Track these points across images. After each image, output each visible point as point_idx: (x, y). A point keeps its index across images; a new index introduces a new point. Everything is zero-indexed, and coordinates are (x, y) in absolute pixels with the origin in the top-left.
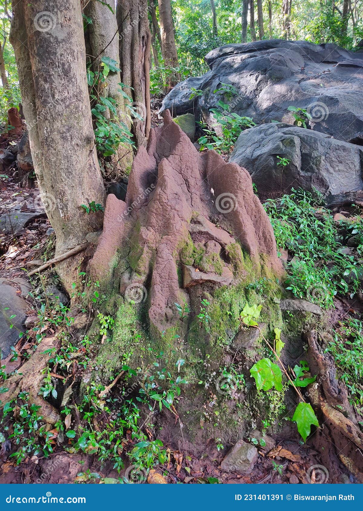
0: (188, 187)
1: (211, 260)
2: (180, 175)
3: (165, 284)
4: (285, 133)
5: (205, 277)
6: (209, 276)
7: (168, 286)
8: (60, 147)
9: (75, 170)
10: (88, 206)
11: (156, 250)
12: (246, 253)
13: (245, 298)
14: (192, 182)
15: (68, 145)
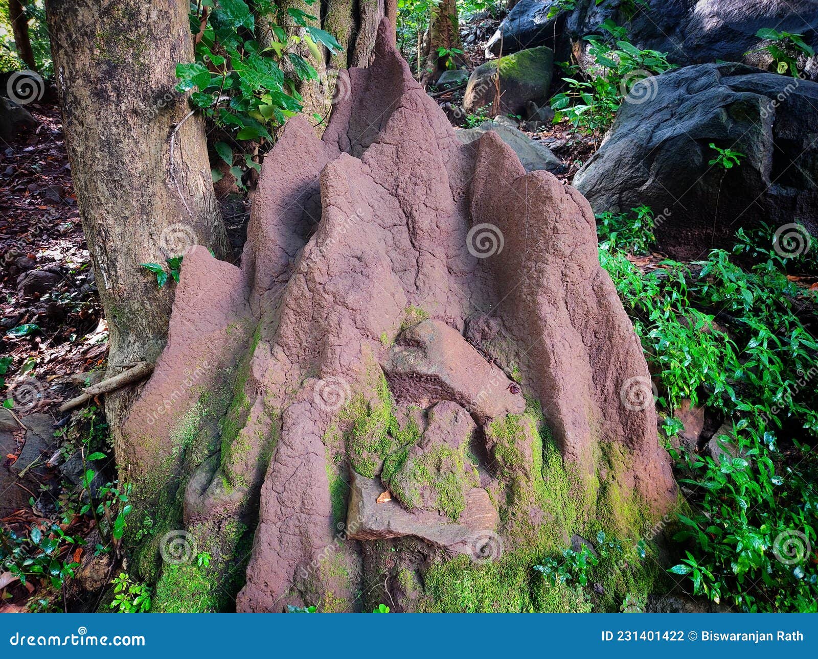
0: (413, 233)
1: (431, 470)
2: (393, 199)
3: (291, 524)
4: (736, 88)
5: (402, 525)
6: (417, 521)
7: (297, 530)
8: (91, 118)
9: (130, 176)
10: (164, 267)
11: (281, 418)
12: (552, 448)
13: (527, 595)
14: (425, 221)
15: (110, 114)
